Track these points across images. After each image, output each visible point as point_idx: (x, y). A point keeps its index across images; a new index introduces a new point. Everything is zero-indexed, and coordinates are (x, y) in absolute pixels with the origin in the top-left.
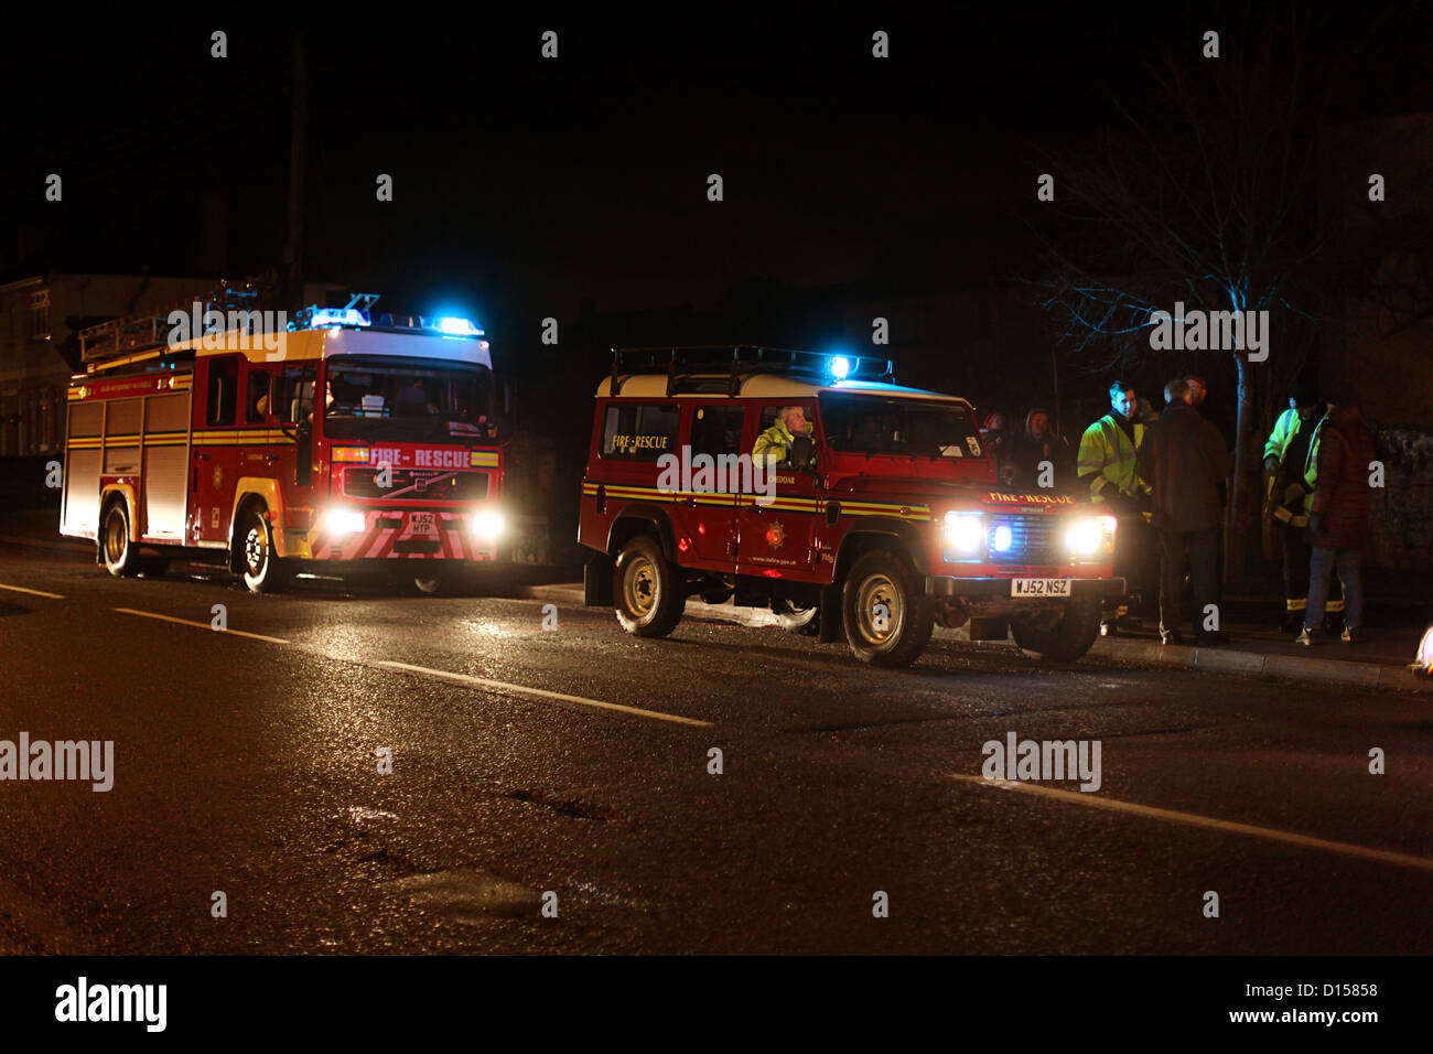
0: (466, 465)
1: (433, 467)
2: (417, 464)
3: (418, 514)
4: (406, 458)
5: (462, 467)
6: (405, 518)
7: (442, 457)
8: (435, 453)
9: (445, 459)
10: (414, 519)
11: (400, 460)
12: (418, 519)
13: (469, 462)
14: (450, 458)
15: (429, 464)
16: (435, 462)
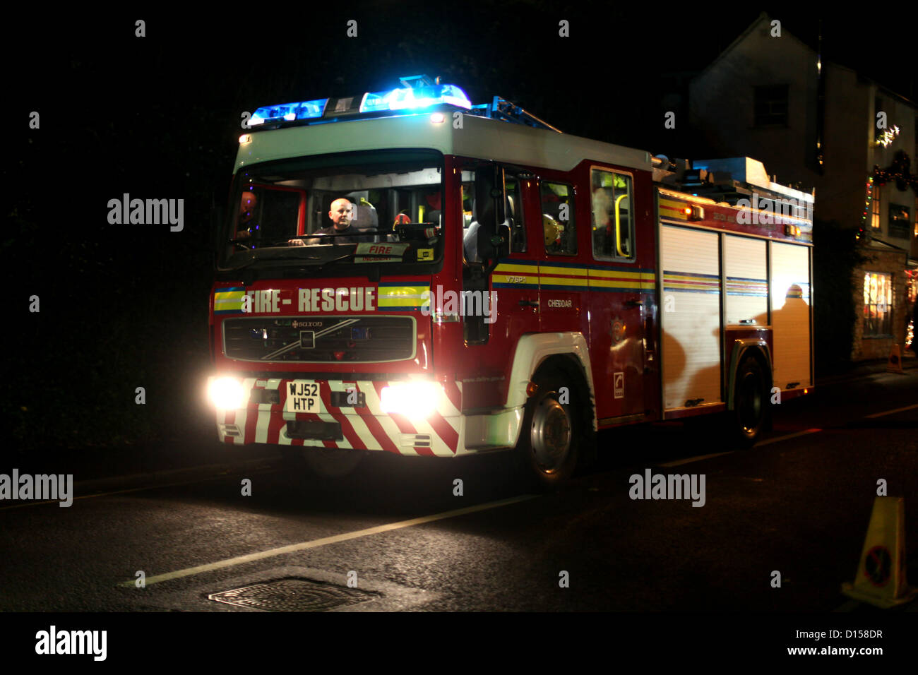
0: (370, 308)
1: (322, 312)
2: (301, 309)
3: (299, 383)
4: (287, 302)
5: (364, 311)
6: (282, 387)
7: (334, 297)
8: (325, 291)
9: (339, 300)
10: (293, 390)
11: (280, 304)
12: (298, 390)
13: (375, 303)
14: (344, 298)
15: (316, 309)
16: (324, 304)
